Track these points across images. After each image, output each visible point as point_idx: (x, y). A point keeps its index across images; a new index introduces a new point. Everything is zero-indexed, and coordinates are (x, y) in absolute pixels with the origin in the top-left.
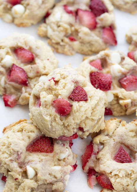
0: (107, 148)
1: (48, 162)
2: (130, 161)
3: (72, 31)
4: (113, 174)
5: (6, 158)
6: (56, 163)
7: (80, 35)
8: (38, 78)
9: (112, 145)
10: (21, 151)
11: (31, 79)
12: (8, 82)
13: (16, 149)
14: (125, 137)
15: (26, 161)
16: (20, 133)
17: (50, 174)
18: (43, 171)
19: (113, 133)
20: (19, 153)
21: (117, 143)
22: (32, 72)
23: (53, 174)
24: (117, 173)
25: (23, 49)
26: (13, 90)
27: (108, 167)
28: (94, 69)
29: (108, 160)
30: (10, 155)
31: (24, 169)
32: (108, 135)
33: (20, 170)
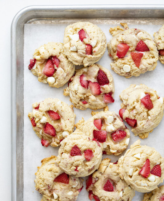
0: (99, 181)
1: (66, 190)
2: (112, 191)
3: (84, 98)
4: (102, 198)
5: (42, 187)
6: (70, 190)
7: (90, 100)
8: (62, 132)
9: (103, 180)
10: (50, 184)
11: (58, 132)
12: (44, 133)
13: (47, 183)
14: (111, 175)
15: (53, 188)
16: (50, 172)
17: (66, 198)
18: (62, 197)
19: (104, 172)
20: (49, 186)
21: (106, 178)
22: (58, 128)
23: (68, 197)
24: (104, 198)
25: (54, 112)
26: (47, 138)
27: (99, 194)
28: (96, 128)
29: (100, 189)
30: (44, 186)
31: (52, 193)
32: (101, 173)
33: (49, 195)
